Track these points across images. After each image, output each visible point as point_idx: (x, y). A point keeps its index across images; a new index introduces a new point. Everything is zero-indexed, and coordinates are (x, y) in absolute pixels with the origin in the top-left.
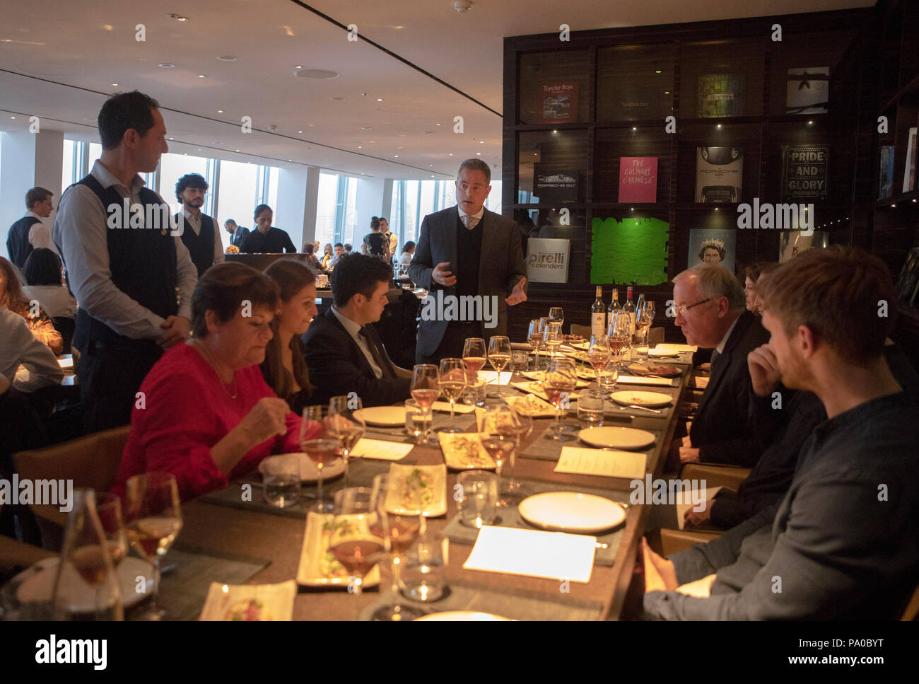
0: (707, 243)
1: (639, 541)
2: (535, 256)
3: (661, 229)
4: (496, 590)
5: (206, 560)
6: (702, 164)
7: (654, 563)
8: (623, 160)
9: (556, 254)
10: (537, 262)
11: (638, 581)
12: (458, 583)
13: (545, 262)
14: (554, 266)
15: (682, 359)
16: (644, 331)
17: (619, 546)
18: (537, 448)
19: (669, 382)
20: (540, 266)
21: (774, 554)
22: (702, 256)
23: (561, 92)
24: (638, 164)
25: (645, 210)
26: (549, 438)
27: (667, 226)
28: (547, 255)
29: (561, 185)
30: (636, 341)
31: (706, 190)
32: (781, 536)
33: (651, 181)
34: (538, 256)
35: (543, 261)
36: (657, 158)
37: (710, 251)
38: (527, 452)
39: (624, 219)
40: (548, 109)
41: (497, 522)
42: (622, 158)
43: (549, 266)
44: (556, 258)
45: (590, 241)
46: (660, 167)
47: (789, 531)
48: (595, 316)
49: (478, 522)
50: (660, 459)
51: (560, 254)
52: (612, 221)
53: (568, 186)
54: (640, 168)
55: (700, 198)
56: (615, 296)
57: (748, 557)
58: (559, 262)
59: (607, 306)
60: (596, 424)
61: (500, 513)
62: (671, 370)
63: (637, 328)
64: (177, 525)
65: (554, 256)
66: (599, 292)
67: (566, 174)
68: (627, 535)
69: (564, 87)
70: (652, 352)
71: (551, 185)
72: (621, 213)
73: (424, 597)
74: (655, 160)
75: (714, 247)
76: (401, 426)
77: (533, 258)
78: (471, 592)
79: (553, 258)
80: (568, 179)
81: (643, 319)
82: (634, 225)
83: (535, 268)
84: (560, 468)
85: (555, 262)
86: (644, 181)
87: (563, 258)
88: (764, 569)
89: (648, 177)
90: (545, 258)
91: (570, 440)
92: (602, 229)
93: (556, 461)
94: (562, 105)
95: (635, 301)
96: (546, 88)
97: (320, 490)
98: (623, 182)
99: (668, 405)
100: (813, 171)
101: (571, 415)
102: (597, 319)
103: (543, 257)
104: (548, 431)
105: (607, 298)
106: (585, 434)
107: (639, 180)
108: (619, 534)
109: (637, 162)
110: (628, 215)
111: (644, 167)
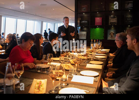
0: (111, 32)
1: (101, 79)
3: (103, 30)
4: (77, 85)
5: (27, 79)
6: (110, 18)
7: (104, 83)
8: (96, 18)
11: (101, 85)
12: (70, 84)
15: (107, 52)
16: (100, 47)
17: (98, 79)
18: (82, 64)
19: (105, 55)
20: (81, 36)
21: (127, 80)
22: (110, 34)
25: (100, 27)
26: (84, 63)
27: (104, 29)
28: (83, 35)
30: (99, 48)
31: (111, 23)
32: (128, 77)
37: (112, 34)
38: (80, 65)
40: (83, 10)
41: (76, 75)
45: (90, 32)
46: (103, 19)
47: (129, 76)
48: (91, 44)
49: (73, 75)
50: (104, 66)
51: (85, 34)
52: (94, 29)
53: (86, 23)
55: (110, 24)
56: (95, 41)
57: (122, 81)
58: (85, 36)
59: (93, 42)
60: (92, 60)
61: (77, 74)
62: (105, 53)
63: (99, 46)
64: (23, 71)
66: (92, 40)
68: (99, 77)
69: (85, 6)
70: (102, 50)
72: (95, 27)
73: (64, 85)
74: (101, 18)
75: (112, 33)
76: (59, 61)
78: (72, 85)
80: (86, 21)
81: (100, 45)
82: (98, 29)
84: (86, 67)
88: (125, 83)
89: (100, 21)
91: (88, 63)
92: (92, 30)
93: (86, 66)
94: (85, 9)
95: (98, 42)
96: (82, 6)
97: (46, 70)
98: (96, 22)
99: (105, 58)
100: (130, 19)
101: (88, 59)
102: (92, 45)
104: (84, 62)
105: (93, 41)
106: (91, 62)
108: (98, 77)
109: (98, 18)
110: (97, 27)
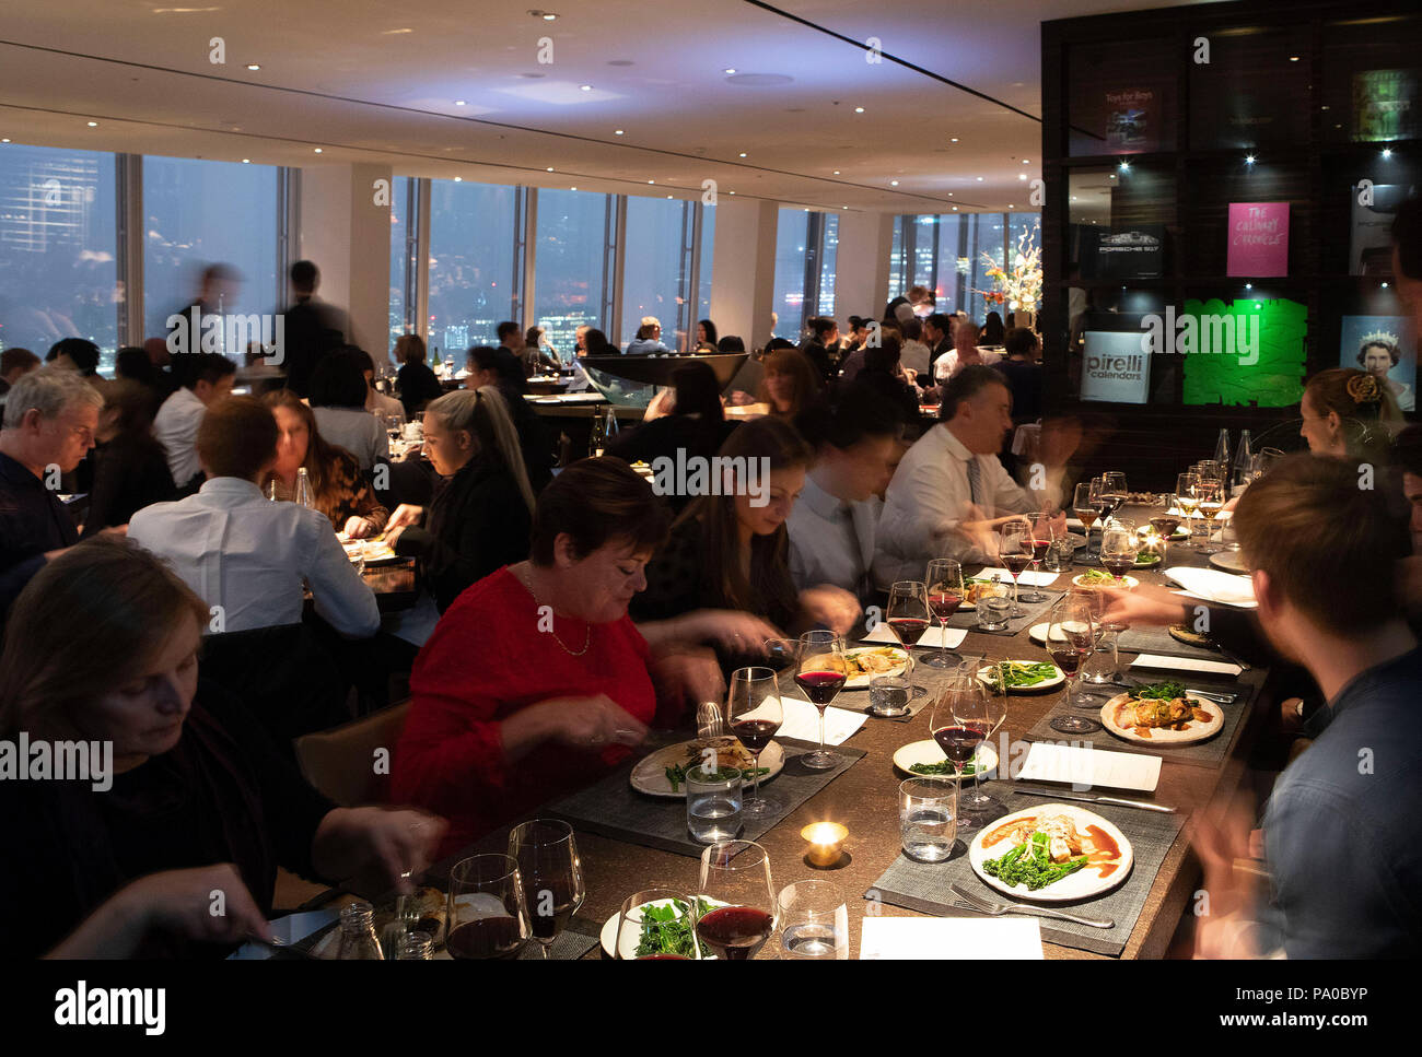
0: (1371, 338)
2: (1097, 359)
3: (1294, 316)
6: (1361, 213)
8: (1234, 208)
9: (1130, 357)
10: (1099, 370)
13: (1112, 370)
14: (1125, 376)
20: (1105, 375)
22: (1361, 359)
23: (1134, 103)
24: (1257, 213)
25: (1265, 286)
27: (1305, 308)
28: (1115, 359)
29: (1137, 249)
31: (1368, 254)
33: (1279, 240)
34: (1101, 360)
35: (1108, 368)
36: (1288, 204)
37: (1377, 351)
39: (1235, 301)
40: (1113, 131)
42: (1231, 205)
43: (1119, 376)
44: (1129, 363)
46: (1294, 218)
51: (1135, 357)
52: (1218, 304)
53: (1147, 249)
54: (1260, 220)
55: (1358, 269)
58: (1134, 369)
65: (1126, 360)
67: (1144, 230)
69: (1138, 95)
71: (1121, 249)
72: (1229, 292)
74: (1284, 206)
75: (1380, 344)
77: (1094, 363)
79: (1124, 363)
80: (1146, 239)
82: (1253, 308)
83: (1097, 378)
85: (1129, 369)
86: (1268, 241)
87: (1140, 363)
89: (1274, 235)
90: (1112, 364)
94: (1135, 123)
96: (1110, 98)
98: (1233, 242)
103: (1109, 361)
107: (1259, 239)
109: (1255, 211)
110: (1242, 295)
111: (1268, 219)
